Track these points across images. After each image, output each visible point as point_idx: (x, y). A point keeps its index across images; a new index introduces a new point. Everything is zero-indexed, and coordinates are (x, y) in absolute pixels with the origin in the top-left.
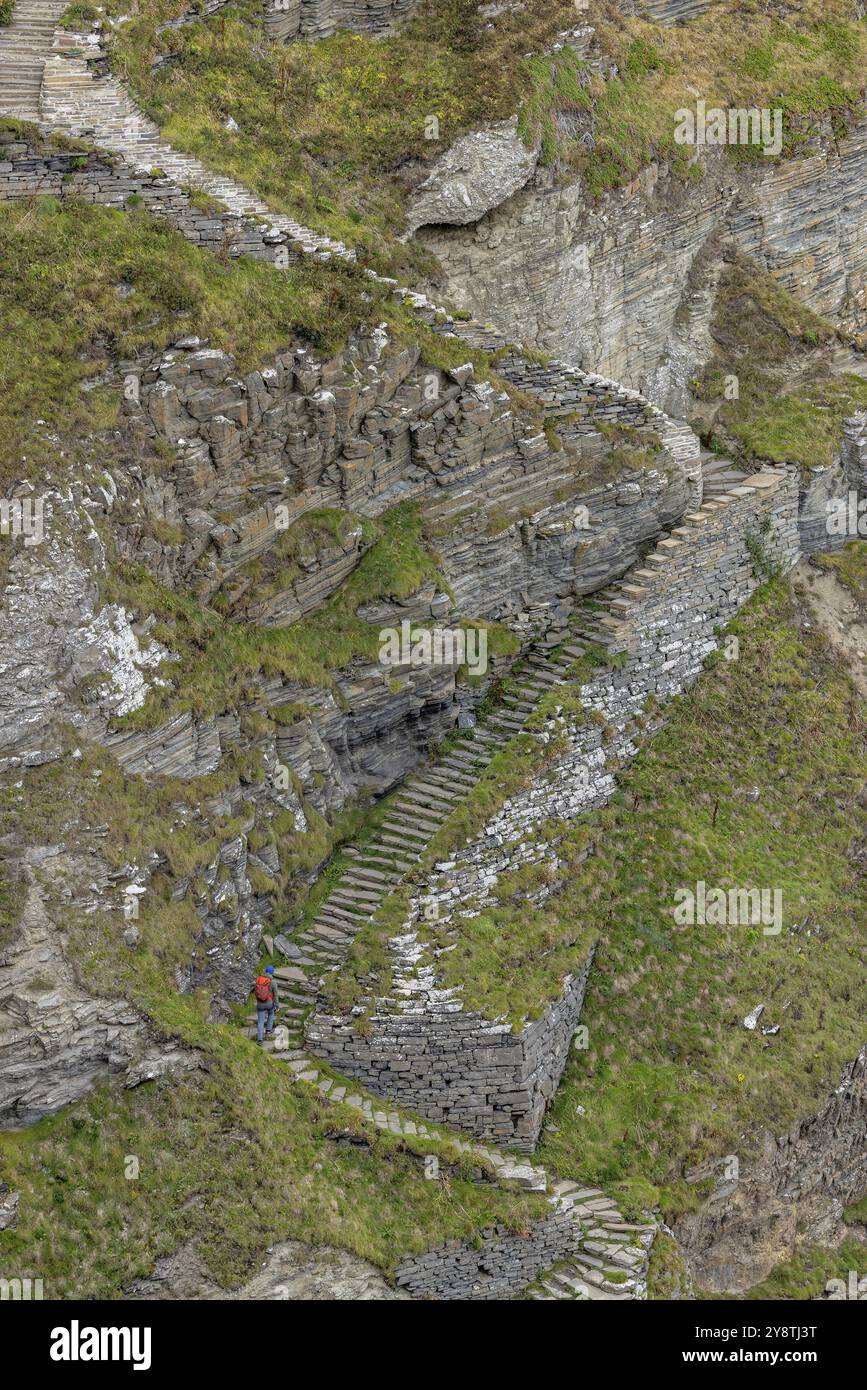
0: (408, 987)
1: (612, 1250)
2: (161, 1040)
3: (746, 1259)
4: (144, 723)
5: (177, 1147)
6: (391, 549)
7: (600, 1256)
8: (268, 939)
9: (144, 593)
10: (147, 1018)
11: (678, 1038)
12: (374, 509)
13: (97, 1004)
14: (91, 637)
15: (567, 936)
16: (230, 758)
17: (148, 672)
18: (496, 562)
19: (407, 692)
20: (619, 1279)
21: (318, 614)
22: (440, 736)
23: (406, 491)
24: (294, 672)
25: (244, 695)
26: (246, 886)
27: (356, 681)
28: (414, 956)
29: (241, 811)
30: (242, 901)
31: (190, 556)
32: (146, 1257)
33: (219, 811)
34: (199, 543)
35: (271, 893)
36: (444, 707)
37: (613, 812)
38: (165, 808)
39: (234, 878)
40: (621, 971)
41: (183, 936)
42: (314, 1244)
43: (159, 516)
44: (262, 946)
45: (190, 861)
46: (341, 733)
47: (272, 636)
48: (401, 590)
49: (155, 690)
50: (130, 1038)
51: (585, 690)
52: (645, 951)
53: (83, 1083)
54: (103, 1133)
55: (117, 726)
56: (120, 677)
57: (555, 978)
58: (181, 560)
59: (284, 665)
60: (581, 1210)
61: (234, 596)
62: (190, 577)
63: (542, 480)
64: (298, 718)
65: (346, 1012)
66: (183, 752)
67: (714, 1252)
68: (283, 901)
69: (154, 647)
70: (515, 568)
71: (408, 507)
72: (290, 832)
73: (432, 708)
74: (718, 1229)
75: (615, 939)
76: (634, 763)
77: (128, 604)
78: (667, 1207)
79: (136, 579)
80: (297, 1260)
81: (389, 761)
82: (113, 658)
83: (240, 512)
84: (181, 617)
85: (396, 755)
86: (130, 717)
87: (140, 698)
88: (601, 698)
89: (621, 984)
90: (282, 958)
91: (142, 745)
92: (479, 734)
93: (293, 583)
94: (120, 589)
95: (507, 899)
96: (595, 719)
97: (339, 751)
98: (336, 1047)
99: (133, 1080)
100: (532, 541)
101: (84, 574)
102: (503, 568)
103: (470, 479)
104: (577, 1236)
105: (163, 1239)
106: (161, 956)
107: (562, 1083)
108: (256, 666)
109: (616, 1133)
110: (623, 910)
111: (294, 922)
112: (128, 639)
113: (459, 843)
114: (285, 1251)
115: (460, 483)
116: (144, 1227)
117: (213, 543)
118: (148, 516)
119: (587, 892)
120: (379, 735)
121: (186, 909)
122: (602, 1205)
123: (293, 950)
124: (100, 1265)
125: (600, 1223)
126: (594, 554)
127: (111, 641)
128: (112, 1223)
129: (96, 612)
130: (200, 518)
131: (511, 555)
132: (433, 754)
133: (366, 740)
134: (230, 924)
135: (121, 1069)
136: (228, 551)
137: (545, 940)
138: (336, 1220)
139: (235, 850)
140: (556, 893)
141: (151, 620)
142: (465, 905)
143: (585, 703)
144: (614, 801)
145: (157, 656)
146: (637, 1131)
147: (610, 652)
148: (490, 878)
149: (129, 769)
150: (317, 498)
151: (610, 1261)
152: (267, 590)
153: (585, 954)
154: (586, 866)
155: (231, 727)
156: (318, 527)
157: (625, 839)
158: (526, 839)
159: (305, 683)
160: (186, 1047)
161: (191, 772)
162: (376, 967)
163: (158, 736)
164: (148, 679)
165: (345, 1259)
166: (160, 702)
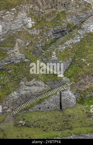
0: (53, 57)
1: (68, 84)
2: (27, 58)
3: (84, 87)
4: (31, 29)
5: (26, 68)
6: (61, 15)
7: (66, 84)
8: (42, 51)
9: (33, 17)
10: (26, 56)
11: (81, 65)
12: (60, 11)
13: (21, 54)
14: (26, 20)
15: (71, 54)
16: (40, 33)
17: (32, 24)
18: (73, 18)
19: (60, 29)
20: (67, 87)
21: (52, 21)
22: (64, 34)
23: (64, 10)
24: (49, 26)
25: (43, 27)
26: (41, 45)
27: (55, 27)
28: (54, 54)
29: (41, 38)
30: (40, 47)
31: (40, 14)
32: (21, 78)
33: (39, 38)
34: (41, 13)
35: (43, 46)
36: (65, 31)
37: (80, 43)
38: (33, 37)
39: (39, 44)
40: (76, 58)
41: (32, 49)
42: (38, 79)
43: (37, 9)
44: (41, 51)
45: (34, 42)
46: (53, 32)
47: (47, 22)
48: (61, 19)
49: (33, 26)
50: (24, 58)
51: (78, 31)
52: (79, 57)
53: (20, 61)
54: (20, 66)
55: (28, 29)
56: (29, 24)
57: (69, 58)
58: (39, 14)
59: (48, 25)
60: (66, 80)
61: (44, 18)
62: (39, 16)
63: (78, 10)
64: (48, 30)
65: (47, 58)
66: (35, 32)
67: (81, 86)
68: (44, 47)
69: (33, 22)
70: (75, 18)
71: (64, 11)
72: (46, 41)
73: (63, 31)
74: (81, 84)
75: (77, 55)
76: (83, 39)
77: (31, 17)
78: (75, 81)
79: (33, 15)
80: (35, 80)
81: (59, 35)
82: (29, 22)
83: (45, 10)
84: (37, 19)
85: (60, 35)
86: (30, 28)
87: (31, 26)
88: (80, 32)
89: (76, 59)
90: (43, 53)
91: (31, 31)
92: (68, 34)
93: (50, 17)
94: (30, 16)
95: (66, 50)
96: (79, 34)
97: (53, 34)
98: (45, 61)
99: (24, 62)
100: (77, 16)
101: (26, 14)
102: (74, 18)
103: (71, 9)
104: (65, 82)
105: (23, 76)
106: (30, 50)
107: (68, 68)
108: (44, 25)
109: (72, 73)
110: (78, 52)
111: (45, 49)
112: (31, 20)
113: (62, 44)
114: (34, 79)
115: (70, 9)
116: (22, 75)
117: (42, 13)
118: (35, 9)
119: (75, 50)
120: (58, 33)
121: (33, 47)
122: (68, 80)
123: (44, 52)
124: (17, 78)
125: (68, 81)
126: (83, 18)
127: (29, 21)
128: (19, 74)
129: (27, 18)
130: (41, 10)
131: (75, 17)
132: (63, 35)
133: (56, 33)
134: (38, 49)
135: (23, 60)
136: (44, 14)
137: (69, 54)
138: (40, 77)
139: (39, 42)
140: (71, 50)
141: (34, 19)
142: (61, 50)
143: (78, 32)
144: (80, 42)
145: (34, 23)
146: (74, 73)
147: (82, 27)
148: (64, 48)
149: (29, 33)
150: (54, 9)
151: (67, 85)
152: (47, 18)
153: (73, 56)
154: (75, 48)
155: (41, 30)
156: (53, 12)
157: (80, 46)
158: (69, 44)
159: (50, 27)
160: (29, 59)
161: (36, 34)
162: (50, 54)
163: (33, 30)
164: (32, 25)
165: (41, 81)
166: (33, 27)
